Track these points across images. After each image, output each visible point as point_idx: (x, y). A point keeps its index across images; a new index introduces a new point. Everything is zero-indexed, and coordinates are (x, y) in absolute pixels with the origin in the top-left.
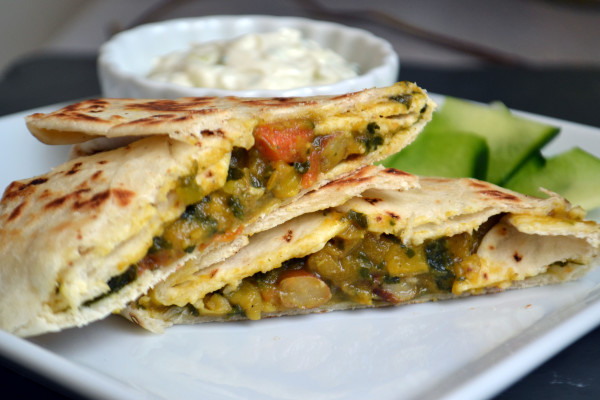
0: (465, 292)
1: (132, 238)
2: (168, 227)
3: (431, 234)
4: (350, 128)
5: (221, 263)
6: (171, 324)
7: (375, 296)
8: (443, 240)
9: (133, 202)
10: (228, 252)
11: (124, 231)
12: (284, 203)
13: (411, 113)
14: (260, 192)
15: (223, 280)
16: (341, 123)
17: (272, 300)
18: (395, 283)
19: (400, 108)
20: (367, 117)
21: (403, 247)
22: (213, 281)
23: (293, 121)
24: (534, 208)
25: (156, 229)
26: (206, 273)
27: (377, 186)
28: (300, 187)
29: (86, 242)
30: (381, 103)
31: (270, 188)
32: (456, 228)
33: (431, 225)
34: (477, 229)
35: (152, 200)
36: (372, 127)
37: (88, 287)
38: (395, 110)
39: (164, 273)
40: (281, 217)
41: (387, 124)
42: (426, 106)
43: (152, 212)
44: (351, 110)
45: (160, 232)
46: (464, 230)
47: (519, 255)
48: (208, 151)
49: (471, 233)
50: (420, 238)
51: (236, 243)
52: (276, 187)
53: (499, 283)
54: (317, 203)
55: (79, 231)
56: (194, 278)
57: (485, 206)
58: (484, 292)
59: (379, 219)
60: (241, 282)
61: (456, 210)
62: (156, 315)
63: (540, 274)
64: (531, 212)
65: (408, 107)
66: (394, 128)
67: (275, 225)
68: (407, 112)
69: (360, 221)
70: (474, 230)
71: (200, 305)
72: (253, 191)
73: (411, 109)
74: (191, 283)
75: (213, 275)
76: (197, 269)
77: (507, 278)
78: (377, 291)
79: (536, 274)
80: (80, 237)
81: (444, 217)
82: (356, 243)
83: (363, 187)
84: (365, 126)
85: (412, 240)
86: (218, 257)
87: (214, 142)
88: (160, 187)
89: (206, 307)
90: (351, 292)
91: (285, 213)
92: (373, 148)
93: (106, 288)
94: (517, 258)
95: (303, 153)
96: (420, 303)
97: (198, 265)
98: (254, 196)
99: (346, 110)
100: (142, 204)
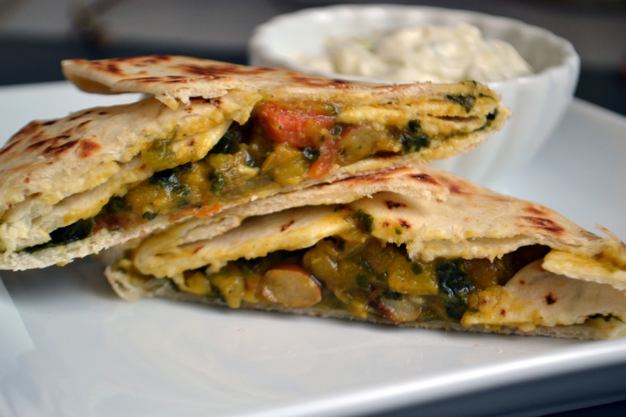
0: (474, 326)
1: (86, 193)
2: (132, 189)
3: (444, 252)
4: (383, 121)
5: (207, 241)
6: (151, 294)
7: (371, 310)
8: (459, 261)
9: (95, 156)
10: (216, 230)
11: (78, 185)
12: (284, 190)
13: (472, 118)
14: (252, 171)
15: (203, 259)
16: (372, 113)
17: (254, 291)
18: (395, 299)
19: (457, 110)
20: (410, 114)
21: (408, 260)
22: (194, 257)
23: (308, 102)
24: (579, 246)
25: (117, 189)
26: (191, 248)
27: (391, 189)
28: (305, 175)
29: (33, 187)
30: (434, 101)
31: (264, 169)
32: (476, 251)
33: (445, 242)
34: (500, 257)
35: (117, 157)
36: (413, 125)
37: (29, 234)
38: (449, 110)
39: (124, 236)
40: (280, 204)
41: (438, 125)
42: (496, 111)
43: (115, 169)
44: (393, 102)
45: (122, 193)
46: (486, 255)
47: (554, 297)
48: (196, 118)
49: (492, 260)
50: (430, 255)
51: (226, 222)
52: (273, 169)
53: (521, 324)
54: (321, 196)
55: (29, 174)
56: (177, 251)
57: (516, 233)
58: (507, 331)
59: (386, 224)
60: (225, 264)
61: (479, 231)
62: (136, 281)
63: (575, 325)
64: (573, 249)
65: (468, 110)
66: (448, 131)
67: (271, 211)
68: (466, 115)
69: (365, 223)
70: (496, 258)
71: (180, 281)
72: (243, 169)
73: (472, 113)
74: (173, 256)
75: (196, 251)
76: (181, 242)
77: (530, 320)
78: (374, 304)
79: (571, 323)
80: (27, 180)
81: (462, 237)
82: (356, 246)
83: (377, 187)
84: (405, 123)
85: (420, 255)
86: (204, 234)
87: (207, 110)
88: (130, 146)
89: (186, 284)
90: (345, 300)
91: (285, 201)
92: (413, 148)
93: (48, 238)
94: (550, 300)
95: (316, 139)
96: (430, 329)
97: (184, 238)
98: (242, 175)
99: (386, 101)
100: (106, 159)
